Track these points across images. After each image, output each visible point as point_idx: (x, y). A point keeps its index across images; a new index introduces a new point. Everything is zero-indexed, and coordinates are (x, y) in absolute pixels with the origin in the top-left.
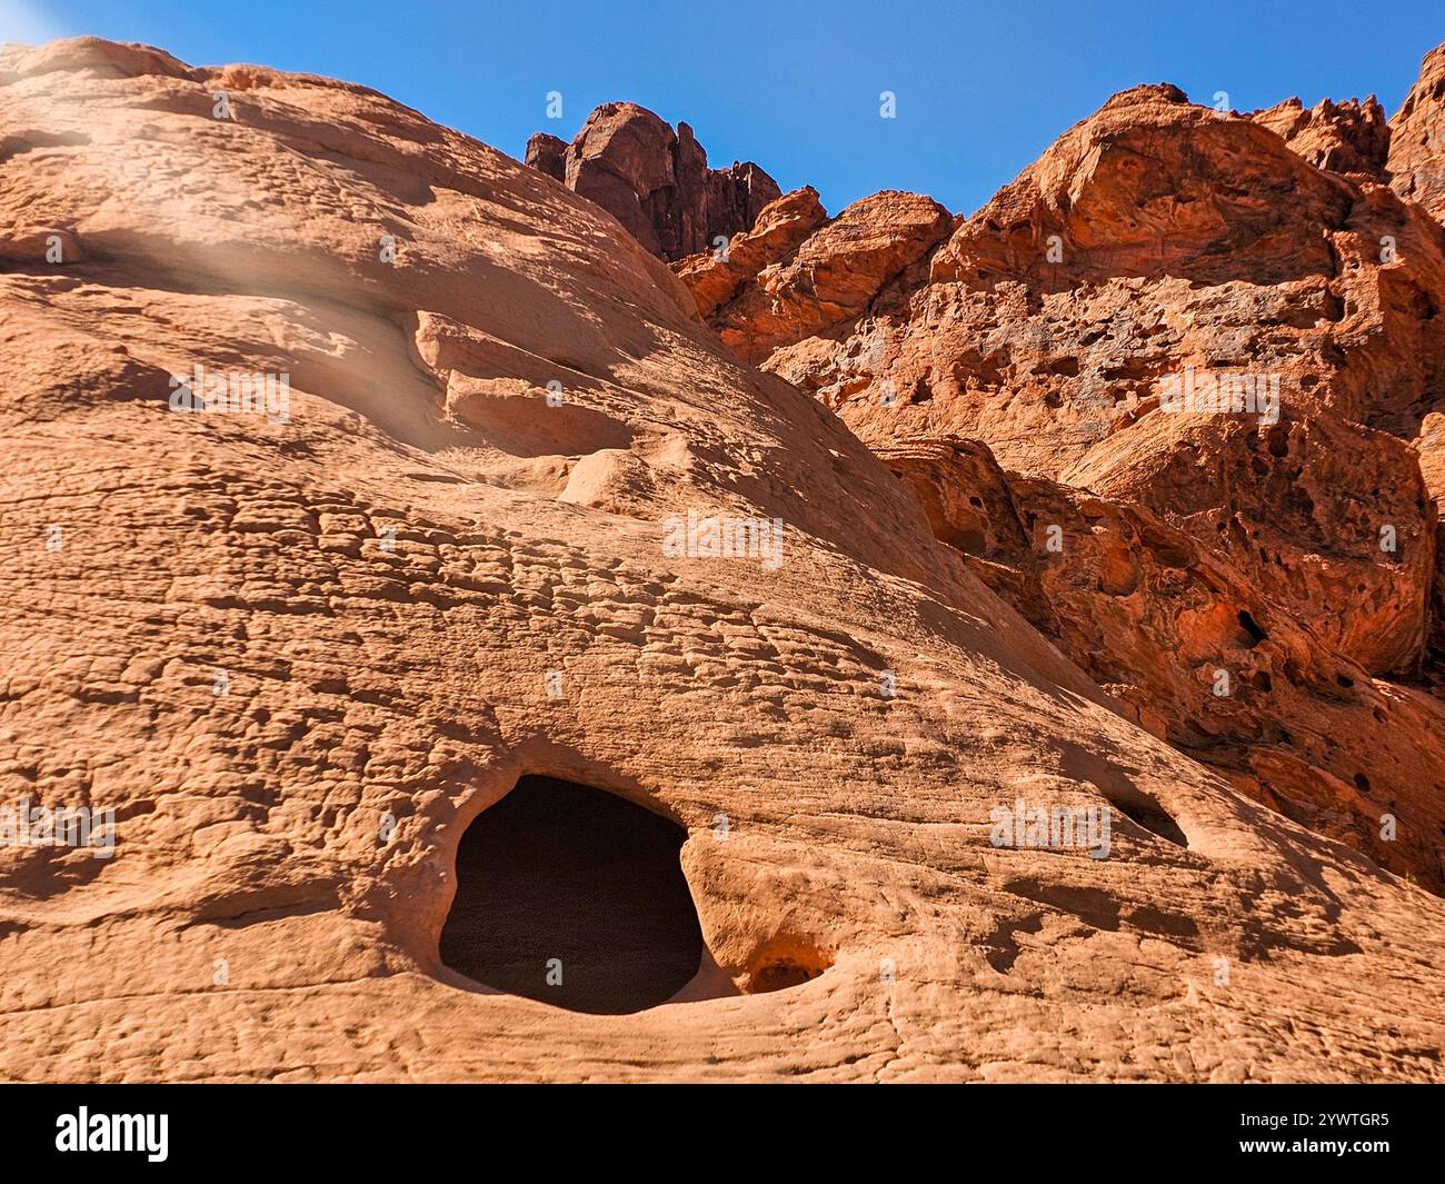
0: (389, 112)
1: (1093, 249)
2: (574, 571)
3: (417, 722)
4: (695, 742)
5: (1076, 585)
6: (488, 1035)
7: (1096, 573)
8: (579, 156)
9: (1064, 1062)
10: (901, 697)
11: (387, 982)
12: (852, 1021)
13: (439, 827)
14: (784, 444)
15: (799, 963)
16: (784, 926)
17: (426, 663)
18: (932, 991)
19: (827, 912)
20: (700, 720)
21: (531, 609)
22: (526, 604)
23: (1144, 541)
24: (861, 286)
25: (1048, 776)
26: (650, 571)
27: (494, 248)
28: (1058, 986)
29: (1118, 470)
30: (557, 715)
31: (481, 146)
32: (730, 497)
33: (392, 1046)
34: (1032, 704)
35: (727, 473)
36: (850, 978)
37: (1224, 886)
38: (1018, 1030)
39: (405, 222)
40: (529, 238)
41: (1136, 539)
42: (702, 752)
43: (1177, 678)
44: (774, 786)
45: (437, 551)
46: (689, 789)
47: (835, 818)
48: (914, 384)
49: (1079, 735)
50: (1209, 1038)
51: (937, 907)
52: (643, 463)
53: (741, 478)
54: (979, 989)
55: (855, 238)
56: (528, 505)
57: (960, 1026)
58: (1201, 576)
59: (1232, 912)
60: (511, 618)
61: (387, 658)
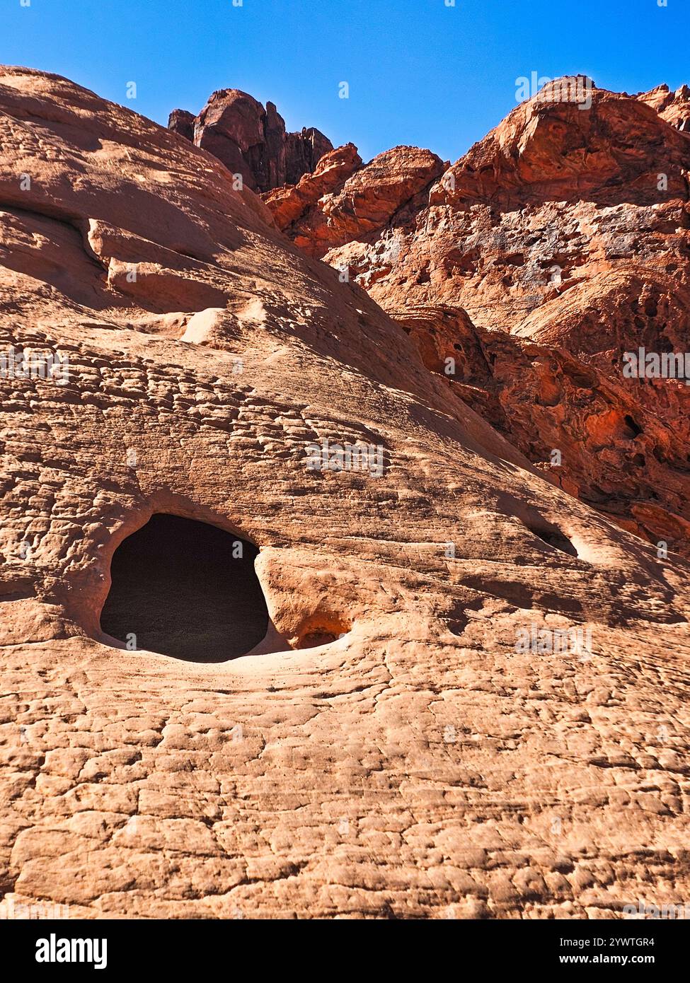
0: (72, 91)
1: (533, 183)
2: (187, 384)
3: (86, 480)
4: (264, 493)
5: (521, 399)
6: (130, 675)
7: (534, 392)
8: (203, 123)
9: (494, 689)
10: (396, 464)
11: (65, 642)
12: (362, 665)
13: (100, 546)
14: (326, 305)
15: (329, 630)
16: (320, 607)
17: (91, 443)
18: (412, 646)
19: (347, 598)
20: (267, 478)
21: (159, 409)
22: (156, 406)
23: (565, 371)
24: (385, 208)
25: (489, 513)
26: (236, 385)
27: (140, 179)
28: (492, 643)
29: (549, 326)
30: (176, 475)
31: (132, 113)
32: (290, 339)
33: (68, 681)
34: (481, 468)
35: (289, 323)
36: (361, 639)
37: (600, 580)
38: (466, 670)
39: (81, 162)
40: (162, 172)
41: (560, 370)
42: (268, 499)
43: (586, 458)
44: (314, 520)
45: (99, 372)
46: (260, 522)
47: (353, 539)
48: (419, 271)
49: (510, 487)
50: (587, 674)
51: (417, 594)
52: (234, 317)
53: (298, 327)
54: (442, 645)
55: (381, 177)
56: (159, 343)
57: (429, 668)
58: (601, 393)
59: (604, 597)
60: (147, 414)
61: (67, 440)
